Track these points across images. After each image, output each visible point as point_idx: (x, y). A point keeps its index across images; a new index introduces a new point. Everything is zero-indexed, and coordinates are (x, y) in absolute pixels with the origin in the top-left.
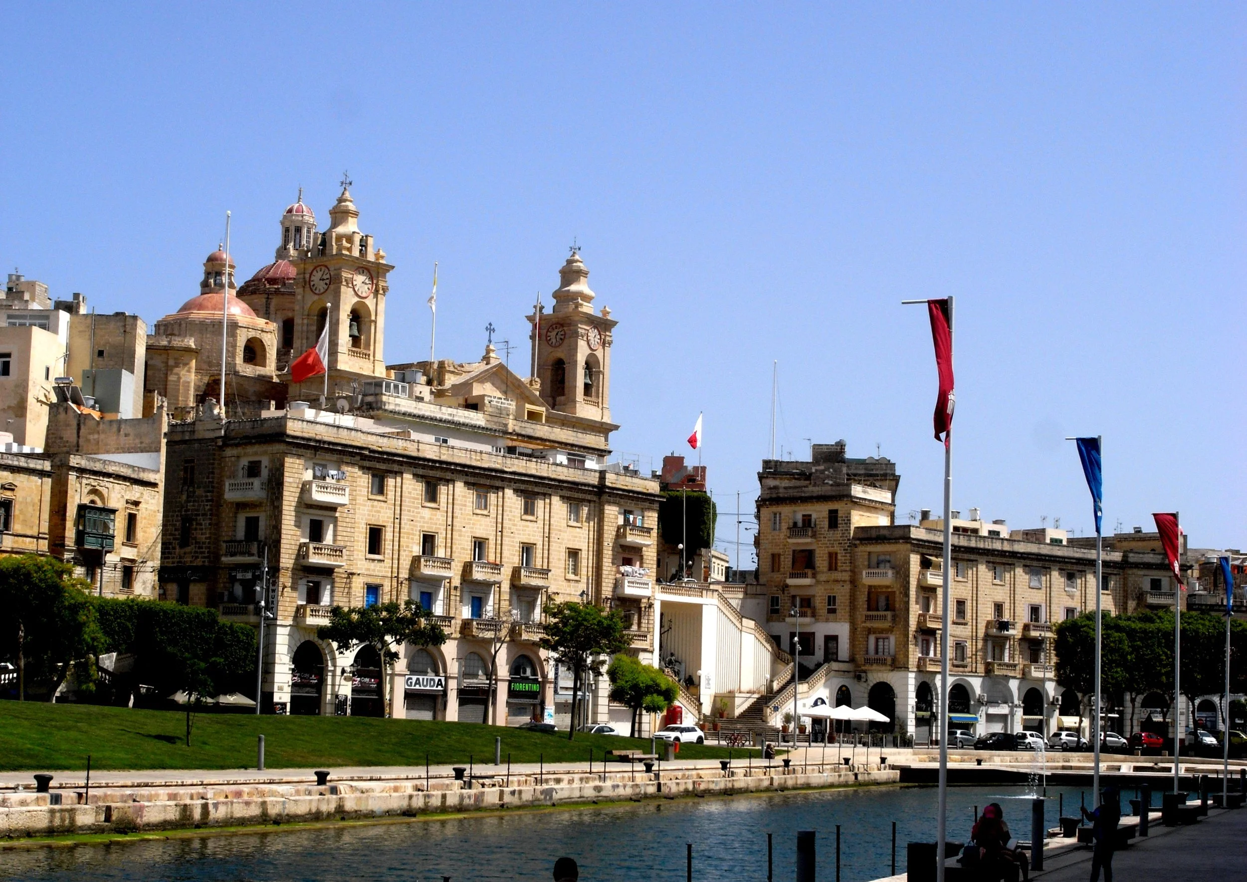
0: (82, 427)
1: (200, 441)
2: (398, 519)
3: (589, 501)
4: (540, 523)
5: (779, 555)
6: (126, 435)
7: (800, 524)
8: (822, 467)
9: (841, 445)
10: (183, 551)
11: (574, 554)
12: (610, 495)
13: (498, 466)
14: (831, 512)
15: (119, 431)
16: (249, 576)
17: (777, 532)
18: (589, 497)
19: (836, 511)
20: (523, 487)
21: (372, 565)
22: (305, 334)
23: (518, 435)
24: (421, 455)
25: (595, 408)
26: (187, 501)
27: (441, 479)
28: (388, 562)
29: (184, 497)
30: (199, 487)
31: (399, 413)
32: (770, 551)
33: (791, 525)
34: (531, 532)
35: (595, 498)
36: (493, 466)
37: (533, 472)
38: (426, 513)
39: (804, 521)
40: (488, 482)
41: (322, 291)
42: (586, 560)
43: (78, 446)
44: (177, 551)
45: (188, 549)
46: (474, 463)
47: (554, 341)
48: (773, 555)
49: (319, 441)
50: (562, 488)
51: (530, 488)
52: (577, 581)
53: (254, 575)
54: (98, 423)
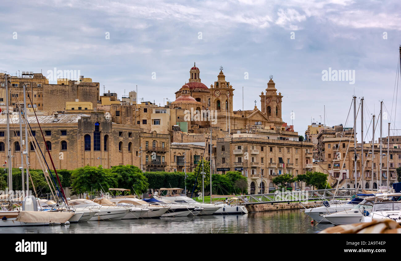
0: (183, 136)
1: (226, 142)
2: (266, 156)
3: (299, 148)
4: (291, 154)
5: (330, 154)
6: (195, 138)
7: (335, 147)
8: (339, 133)
9: (341, 125)
10: (223, 165)
11: (297, 159)
12: (303, 147)
13: (283, 143)
14: (343, 144)
15: (193, 137)
16: (240, 169)
17: (330, 148)
18: (299, 147)
19: (345, 144)
20: (287, 147)
21: (262, 165)
22: (213, 107)
23: (282, 134)
24: (269, 142)
25: (279, 118)
26: (223, 154)
27: (273, 147)
28: (265, 165)
29: (222, 153)
30: (226, 151)
31: (260, 132)
32: (328, 154)
33: (333, 147)
34: (289, 156)
35: (300, 148)
36: (282, 143)
37: (289, 143)
38: (270, 154)
39: (336, 146)
40: (281, 146)
41: (218, 96)
42: (299, 161)
43: (182, 141)
44: (221, 164)
45: (224, 164)
46: (278, 143)
47: (267, 102)
48: (329, 154)
49: (253, 142)
50: (294, 146)
51: (289, 147)
52: (298, 166)
53: (241, 169)
54: (187, 136)
